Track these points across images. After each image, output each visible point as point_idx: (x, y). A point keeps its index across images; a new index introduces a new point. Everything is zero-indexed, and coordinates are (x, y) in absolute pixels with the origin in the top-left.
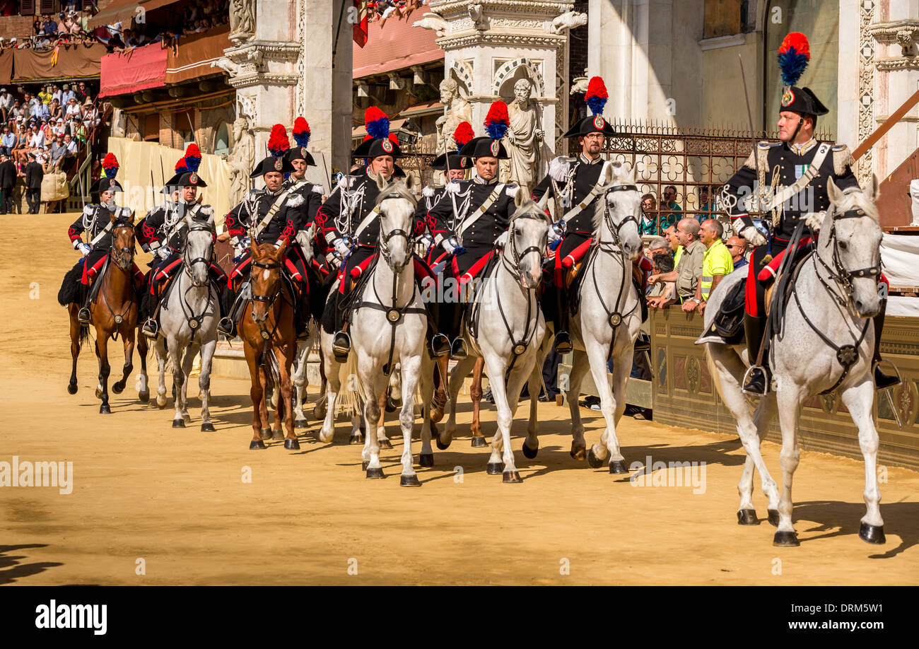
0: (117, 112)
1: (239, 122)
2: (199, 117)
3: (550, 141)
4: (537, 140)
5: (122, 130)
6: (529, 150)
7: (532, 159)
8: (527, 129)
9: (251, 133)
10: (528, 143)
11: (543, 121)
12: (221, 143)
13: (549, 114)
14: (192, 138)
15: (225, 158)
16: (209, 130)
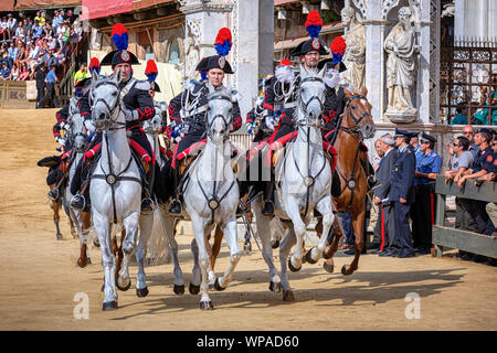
0: (95, 31)
1: (188, 39)
2: (156, 35)
3: (426, 54)
4: (416, 53)
5: (98, 45)
6: (409, 61)
7: (412, 68)
8: (408, 45)
9: (197, 48)
10: (408, 56)
11: (420, 39)
12: (174, 54)
13: (425, 33)
14: (152, 51)
15: (177, 67)
16: (165, 44)
